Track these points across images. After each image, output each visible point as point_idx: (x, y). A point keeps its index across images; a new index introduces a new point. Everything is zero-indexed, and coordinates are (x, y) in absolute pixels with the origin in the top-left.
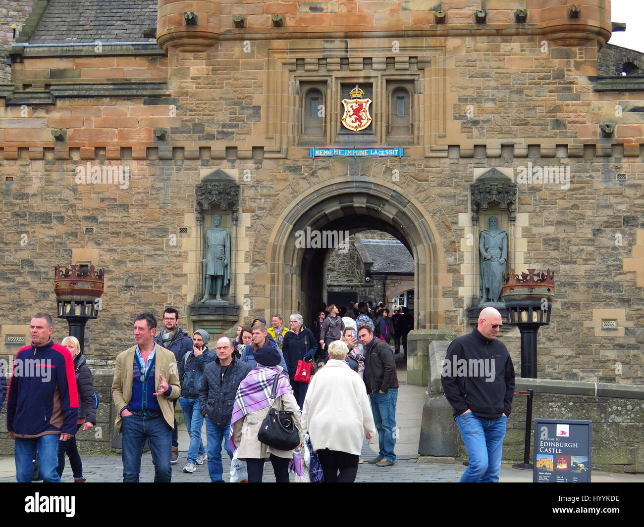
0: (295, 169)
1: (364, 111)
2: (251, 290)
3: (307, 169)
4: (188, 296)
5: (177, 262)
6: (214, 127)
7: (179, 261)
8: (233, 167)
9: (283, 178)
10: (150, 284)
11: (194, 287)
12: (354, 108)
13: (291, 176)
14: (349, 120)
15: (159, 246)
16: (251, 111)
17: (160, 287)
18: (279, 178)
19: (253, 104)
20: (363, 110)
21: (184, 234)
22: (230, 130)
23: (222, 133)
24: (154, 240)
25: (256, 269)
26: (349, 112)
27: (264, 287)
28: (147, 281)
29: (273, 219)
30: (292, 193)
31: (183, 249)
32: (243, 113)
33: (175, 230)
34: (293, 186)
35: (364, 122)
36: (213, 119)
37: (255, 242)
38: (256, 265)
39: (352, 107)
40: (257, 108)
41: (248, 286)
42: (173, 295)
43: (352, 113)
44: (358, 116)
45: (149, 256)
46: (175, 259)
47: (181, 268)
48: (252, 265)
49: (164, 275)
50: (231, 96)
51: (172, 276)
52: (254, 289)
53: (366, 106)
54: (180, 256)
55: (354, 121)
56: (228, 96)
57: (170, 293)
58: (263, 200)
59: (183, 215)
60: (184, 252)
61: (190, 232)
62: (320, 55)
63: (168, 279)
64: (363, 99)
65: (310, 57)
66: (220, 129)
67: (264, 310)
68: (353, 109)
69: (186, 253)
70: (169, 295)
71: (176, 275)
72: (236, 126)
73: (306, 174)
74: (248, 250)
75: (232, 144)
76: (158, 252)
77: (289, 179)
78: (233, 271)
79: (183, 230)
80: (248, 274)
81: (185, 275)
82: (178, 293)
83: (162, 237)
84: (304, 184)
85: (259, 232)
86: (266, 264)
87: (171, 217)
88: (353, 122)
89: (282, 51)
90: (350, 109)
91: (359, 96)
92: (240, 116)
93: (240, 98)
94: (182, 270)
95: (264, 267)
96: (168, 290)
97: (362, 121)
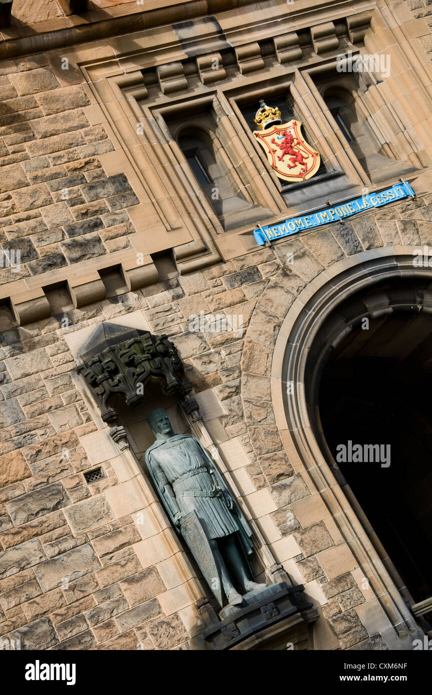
0: (249, 275)
1: (298, 143)
2: (301, 543)
3: (268, 269)
4: (181, 615)
5: (118, 549)
6: (53, 238)
7: (123, 546)
8: (129, 310)
9: (236, 299)
10: (83, 628)
11: (183, 590)
12: (279, 142)
13: (248, 290)
14: (282, 166)
15: (58, 531)
16: (111, 188)
17: (109, 625)
18: (228, 302)
19: (108, 175)
20: (295, 141)
21: (101, 483)
22: (89, 236)
23: (74, 245)
24: (42, 523)
25: (286, 493)
26: (274, 151)
27: (321, 524)
28: (72, 623)
29: (263, 383)
30: (269, 322)
31: (116, 516)
32: (97, 197)
33: (77, 480)
34: (263, 308)
35: (309, 162)
36: (41, 223)
37: (255, 440)
38: (284, 487)
39: (273, 141)
40: (120, 180)
41: (290, 538)
42: (147, 630)
43: (280, 153)
44: (294, 154)
45: (47, 563)
46: (111, 544)
47: (132, 558)
48: (274, 488)
49: (105, 592)
50: (53, 170)
51: (124, 586)
52: (307, 537)
53: (296, 133)
54: (116, 532)
55: (292, 165)
56: (48, 172)
57: (140, 628)
58: (223, 353)
59: (76, 442)
60: (122, 519)
61: (113, 473)
62: (181, 55)
63: (116, 597)
64: (285, 122)
65: (165, 62)
66: (68, 240)
67: (349, 574)
68: (278, 145)
69: (128, 521)
70: (138, 633)
71: (130, 580)
72: (98, 225)
73: (273, 278)
74: (249, 462)
75: (108, 261)
76: (64, 546)
77: (247, 297)
78: (250, 517)
79: (93, 475)
80: (277, 512)
81: (151, 570)
82: (157, 619)
83: (55, 508)
84: (279, 297)
85: (250, 417)
86: (299, 475)
87: (53, 458)
88: (290, 167)
89: (107, 62)
90: (274, 147)
91: (276, 119)
92: (95, 203)
93: (76, 169)
94: (138, 563)
95: (298, 482)
96: (131, 623)
97: (304, 161)
